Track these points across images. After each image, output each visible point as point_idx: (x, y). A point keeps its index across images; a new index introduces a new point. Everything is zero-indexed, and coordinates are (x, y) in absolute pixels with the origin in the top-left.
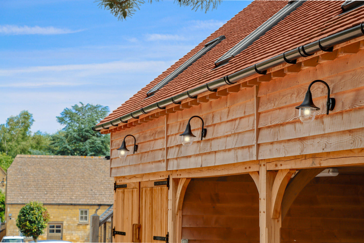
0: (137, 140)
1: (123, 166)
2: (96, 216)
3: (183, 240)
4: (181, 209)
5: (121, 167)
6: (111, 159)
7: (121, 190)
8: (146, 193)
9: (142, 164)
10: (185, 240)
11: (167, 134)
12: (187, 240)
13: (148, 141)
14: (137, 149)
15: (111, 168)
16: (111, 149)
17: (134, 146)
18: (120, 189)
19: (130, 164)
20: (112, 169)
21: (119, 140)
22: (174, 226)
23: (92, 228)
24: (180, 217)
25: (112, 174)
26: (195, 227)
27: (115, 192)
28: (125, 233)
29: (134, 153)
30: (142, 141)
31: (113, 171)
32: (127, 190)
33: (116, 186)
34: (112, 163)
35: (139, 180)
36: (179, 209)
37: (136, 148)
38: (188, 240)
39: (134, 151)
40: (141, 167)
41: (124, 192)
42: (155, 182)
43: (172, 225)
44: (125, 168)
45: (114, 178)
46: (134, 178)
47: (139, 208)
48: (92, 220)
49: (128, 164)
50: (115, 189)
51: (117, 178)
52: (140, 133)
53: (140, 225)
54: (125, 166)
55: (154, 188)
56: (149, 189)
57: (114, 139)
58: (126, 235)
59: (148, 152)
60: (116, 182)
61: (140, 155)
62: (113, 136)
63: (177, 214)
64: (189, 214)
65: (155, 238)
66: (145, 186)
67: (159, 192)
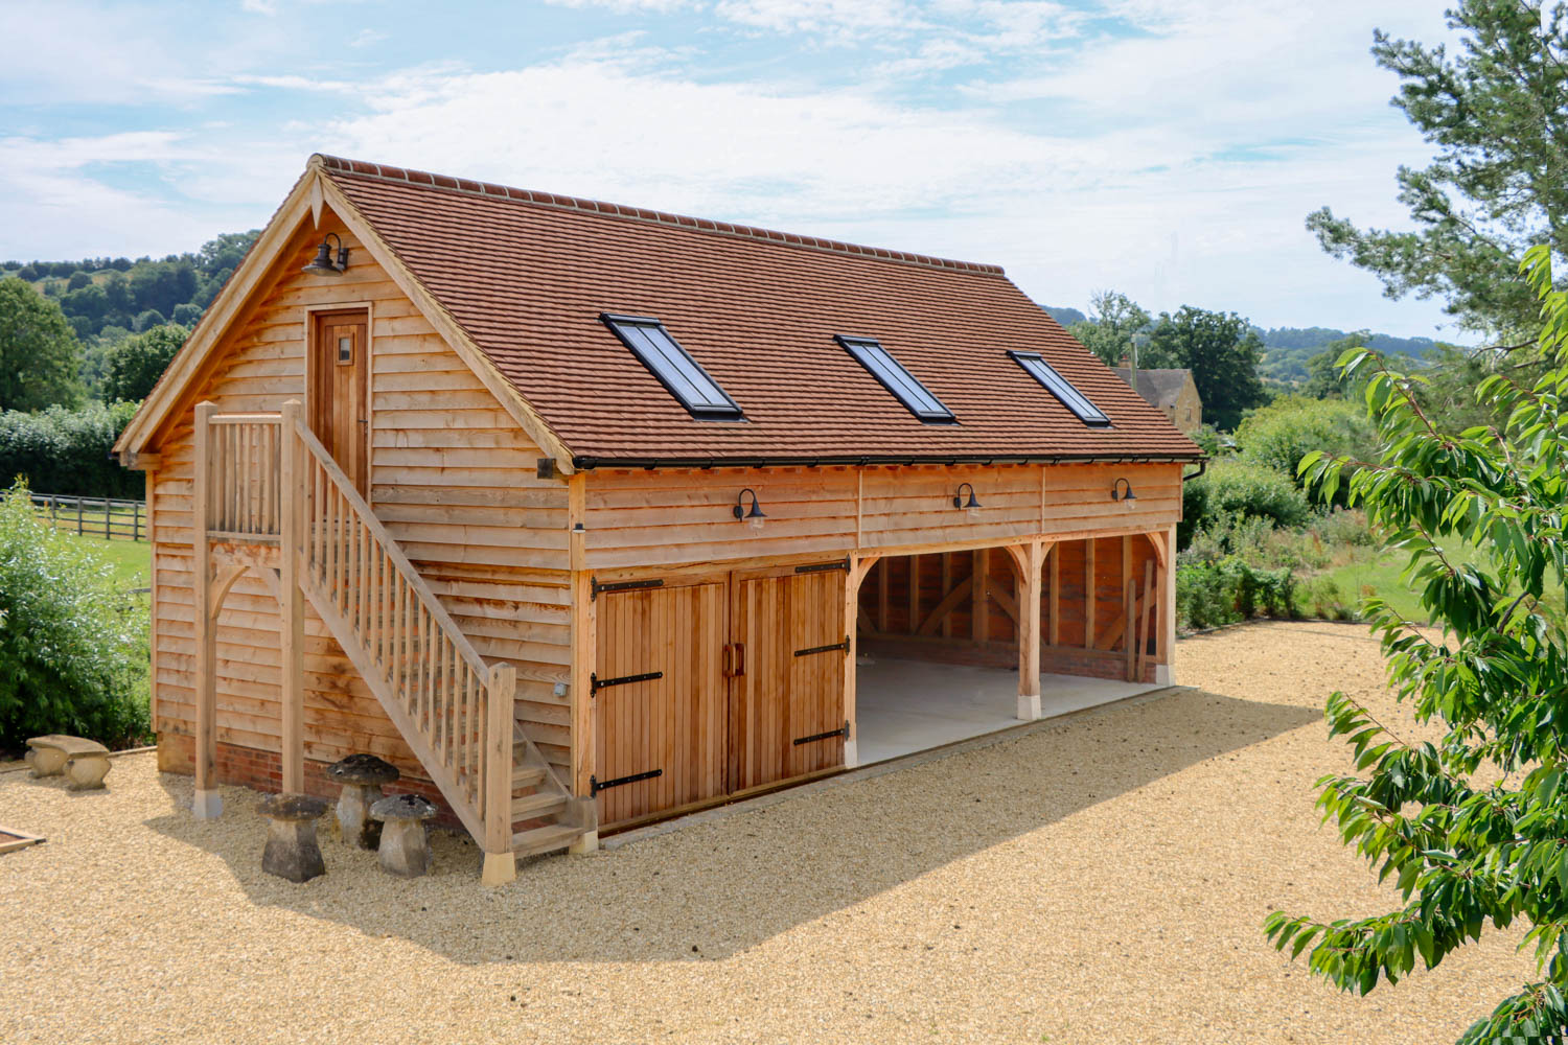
8: (758, 589)
18: (624, 592)
28: (660, 673)
32: (663, 590)
35: (727, 568)
42: (798, 568)
46: (705, 565)
55: (793, 577)
56: (773, 579)
58: (663, 677)
59: (788, 520)
65: (799, 654)
66: (755, 575)
67: (816, 581)
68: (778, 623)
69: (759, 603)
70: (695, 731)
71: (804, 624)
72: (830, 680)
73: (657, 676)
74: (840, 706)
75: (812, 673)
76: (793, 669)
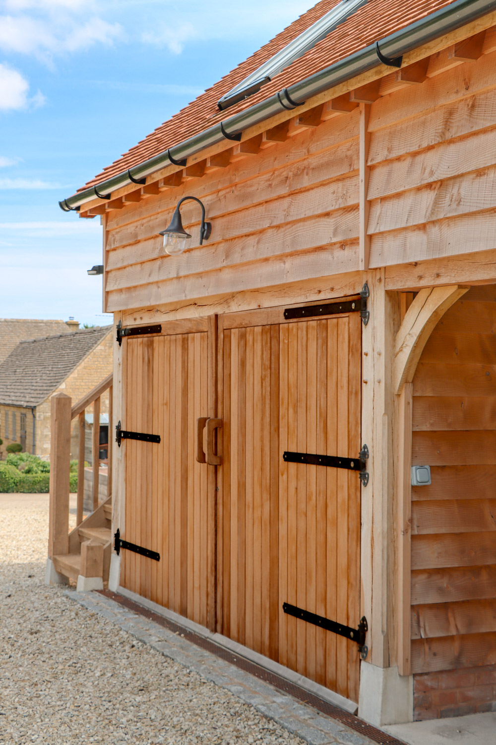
0: (209, 211)
1: (152, 283)
2: (64, 398)
3: (418, 467)
4: (411, 381)
5: (141, 286)
6: (107, 272)
7: (140, 340)
8: (242, 343)
9: (233, 267)
10: (422, 467)
11: (366, 161)
12: (427, 467)
13: (260, 204)
14: (210, 233)
15: (107, 294)
16: (107, 249)
17: (200, 226)
18: (137, 338)
19: (182, 274)
20: (110, 294)
21: (135, 224)
22: (391, 429)
23: (57, 422)
24: (409, 403)
25: (109, 304)
26: (446, 429)
27: (120, 345)
28: (159, 436)
29: (201, 243)
30: (232, 208)
31: (113, 298)
32: (162, 338)
33: (123, 332)
34: (108, 281)
35: (210, 312)
36: (405, 381)
37: (207, 230)
38: (431, 467)
39: (202, 238)
40: (226, 275)
41: (150, 345)
42: (286, 311)
43: (384, 424)
44: (159, 287)
45: (112, 314)
46: (192, 308)
47: (214, 379)
48: (55, 405)
49: (173, 274)
50: (119, 339)
51: (123, 313)
52: (219, 191)
53: (222, 420)
54: (157, 282)
55: (281, 325)
56: (258, 330)
57: (117, 225)
58: (161, 442)
59: (262, 231)
60: (120, 322)
61: (222, 247)
62: (112, 221)
63: (399, 395)
64: (429, 393)
65: (291, 457)
66: (237, 322)
67: (313, 334)
68: (263, 398)
69: (243, 363)
70: (184, 546)
71: (295, 407)
72: (336, 524)
73: (155, 439)
74: (354, 584)
75: (308, 498)
76: (283, 479)
